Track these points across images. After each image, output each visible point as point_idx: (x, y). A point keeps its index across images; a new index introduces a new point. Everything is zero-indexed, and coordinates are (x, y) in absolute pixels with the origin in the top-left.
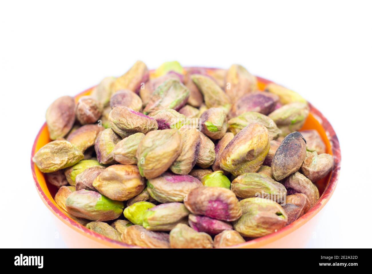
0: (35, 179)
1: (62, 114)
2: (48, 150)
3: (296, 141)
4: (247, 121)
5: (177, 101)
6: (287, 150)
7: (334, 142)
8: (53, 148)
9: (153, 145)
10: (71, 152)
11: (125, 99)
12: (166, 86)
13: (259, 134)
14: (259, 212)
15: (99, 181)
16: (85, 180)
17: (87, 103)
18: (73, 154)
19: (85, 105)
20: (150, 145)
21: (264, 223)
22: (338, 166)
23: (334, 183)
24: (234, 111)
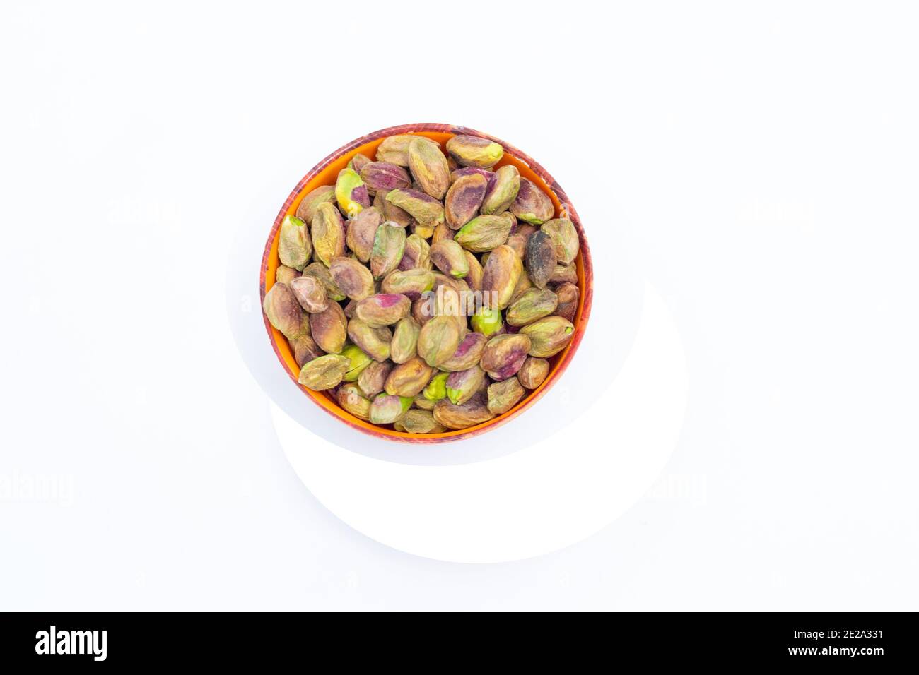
0: (317, 403)
1: (291, 315)
2: (316, 376)
3: (544, 245)
4: (478, 234)
5: (401, 251)
6: (541, 261)
7: (556, 192)
8: (321, 370)
9: (435, 342)
10: (341, 366)
11: (353, 279)
12: (382, 242)
13: (512, 264)
14: (550, 339)
15: (394, 390)
16: (374, 389)
17: (319, 303)
18: (344, 366)
19: (318, 305)
20: (432, 345)
21: (558, 345)
22: (581, 228)
23: (588, 254)
24: (454, 221)
